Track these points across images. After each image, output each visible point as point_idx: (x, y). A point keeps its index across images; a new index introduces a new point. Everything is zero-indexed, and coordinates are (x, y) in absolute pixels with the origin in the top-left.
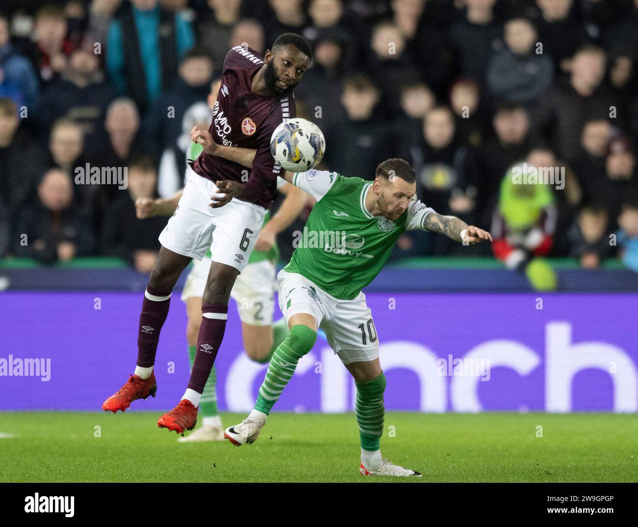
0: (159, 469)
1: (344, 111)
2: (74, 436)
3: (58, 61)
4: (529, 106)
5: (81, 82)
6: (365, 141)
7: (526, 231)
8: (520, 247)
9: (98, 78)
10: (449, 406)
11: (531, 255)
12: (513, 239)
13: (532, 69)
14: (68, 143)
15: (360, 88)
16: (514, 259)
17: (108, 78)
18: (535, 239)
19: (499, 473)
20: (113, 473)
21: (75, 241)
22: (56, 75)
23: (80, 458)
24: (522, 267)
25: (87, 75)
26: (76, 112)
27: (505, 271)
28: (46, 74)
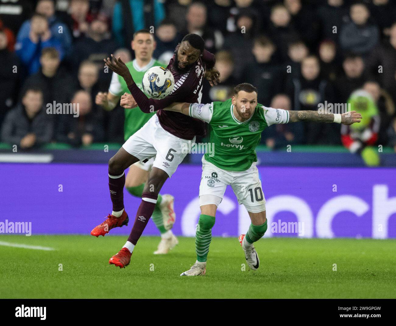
0: (141, 270)
1: (254, 57)
2: (90, 250)
3: (83, 26)
4: (364, 56)
5: (97, 39)
6: (266, 76)
7: (362, 131)
8: (358, 140)
9: (107, 36)
10: (315, 234)
11: (365, 144)
12: (353, 135)
13: (366, 33)
14: (90, 75)
15: (263, 44)
16: (354, 147)
17: (113, 36)
18: (367, 135)
19: (344, 275)
20: (113, 272)
21: (93, 133)
22: (83, 34)
23: (94, 263)
24: (359, 152)
25: (101, 34)
26: (94, 57)
27: (349, 154)
28: (76, 34)
